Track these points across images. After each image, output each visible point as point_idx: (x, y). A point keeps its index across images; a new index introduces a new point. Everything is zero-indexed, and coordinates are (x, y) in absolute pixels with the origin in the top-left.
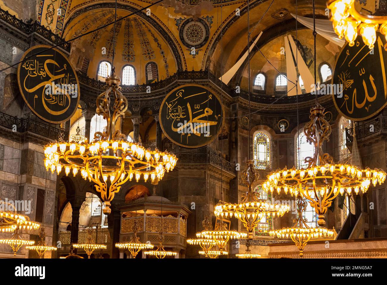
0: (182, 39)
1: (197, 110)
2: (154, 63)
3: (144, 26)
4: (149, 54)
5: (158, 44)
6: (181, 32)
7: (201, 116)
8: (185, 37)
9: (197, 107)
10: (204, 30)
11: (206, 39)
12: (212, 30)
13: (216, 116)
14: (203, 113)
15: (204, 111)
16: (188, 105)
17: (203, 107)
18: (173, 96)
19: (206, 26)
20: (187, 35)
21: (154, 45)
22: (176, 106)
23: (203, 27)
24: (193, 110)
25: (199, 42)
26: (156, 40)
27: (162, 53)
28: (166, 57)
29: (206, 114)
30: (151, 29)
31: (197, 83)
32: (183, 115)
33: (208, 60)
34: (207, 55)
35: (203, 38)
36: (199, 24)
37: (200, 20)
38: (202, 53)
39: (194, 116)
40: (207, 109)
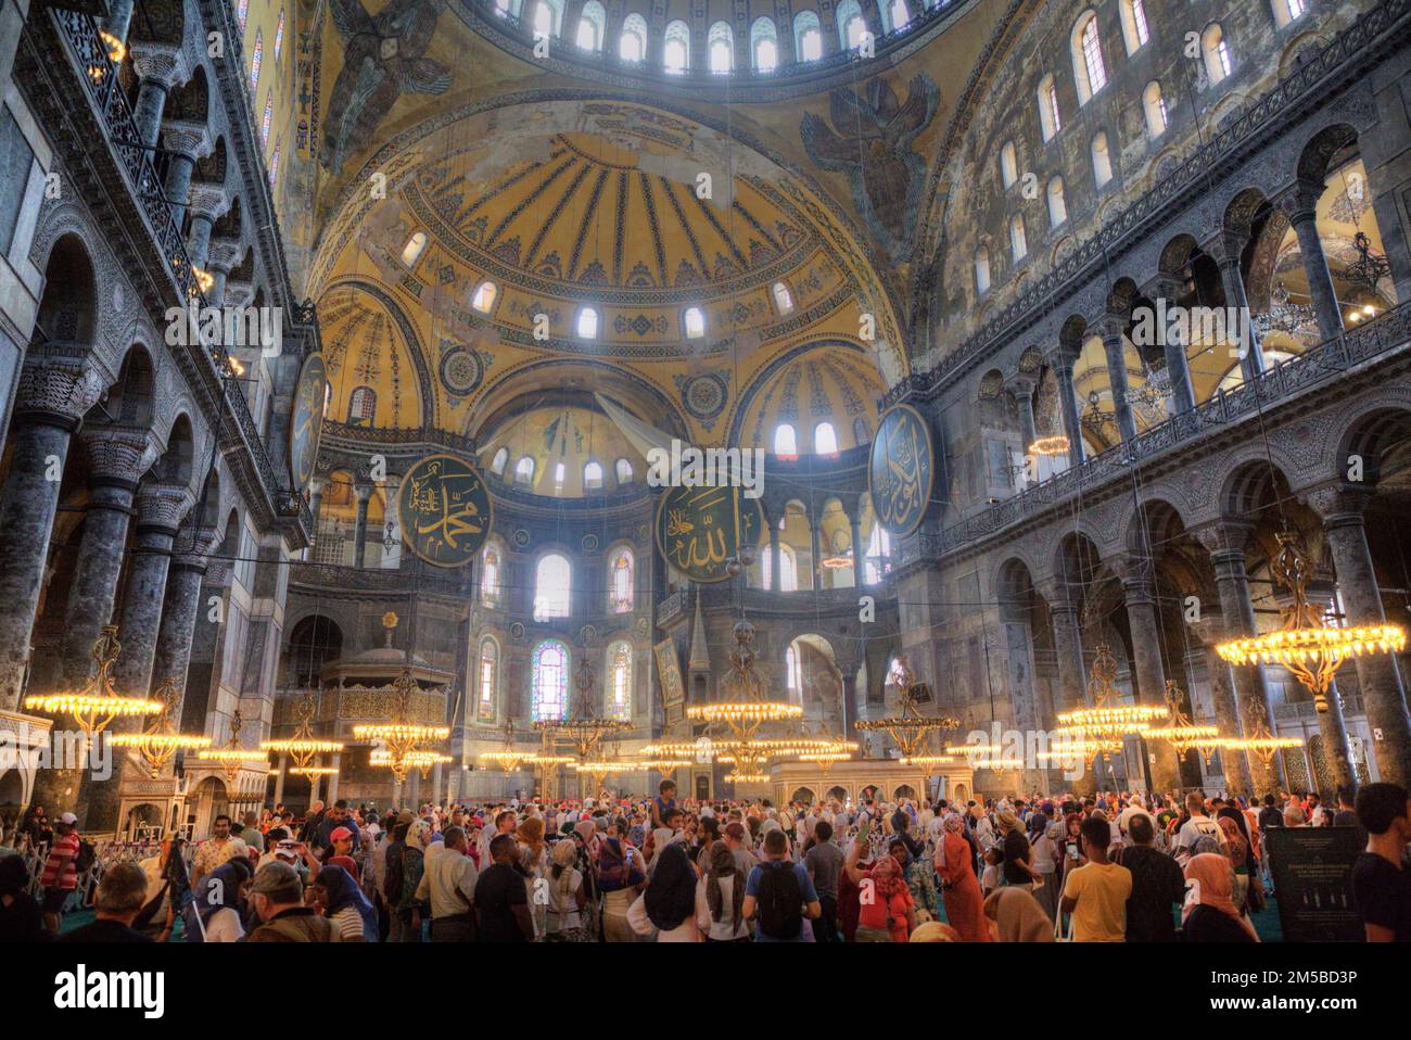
0: (442, 373)
1: (456, 502)
2: (371, 390)
3: (386, 329)
4: (368, 372)
5: (395, 364)
6: (444, 361)
7: (461, 514)
8: (447, 372)
9: (457, 497)
10: (476, 370)
11: (475, 386)
12: (488, 376)
13: (478, 518)
14: (463, 509)
15: (465, 506)
16: (444, 490)
17: (464, 499)
18: (424, 469)
19: (480, 365)
20: (450, 367)
21: (385, 362)
22: (426, 488)
23: (475, 366)
24: (451, 501)
25: (464, 387)
26: (394, 357)
27: (396, 381)
28: (400, 389)
29: (466, 513)
30: (397, 340)
31: (459, 455)
32: (435, 506)
33: (472, 418)
34: (473, 409)
35: (472, 382)
36: (471, 358)
37: (475, 354)
38: (464, 405)
39: (451, 512)
40: (470, 504)
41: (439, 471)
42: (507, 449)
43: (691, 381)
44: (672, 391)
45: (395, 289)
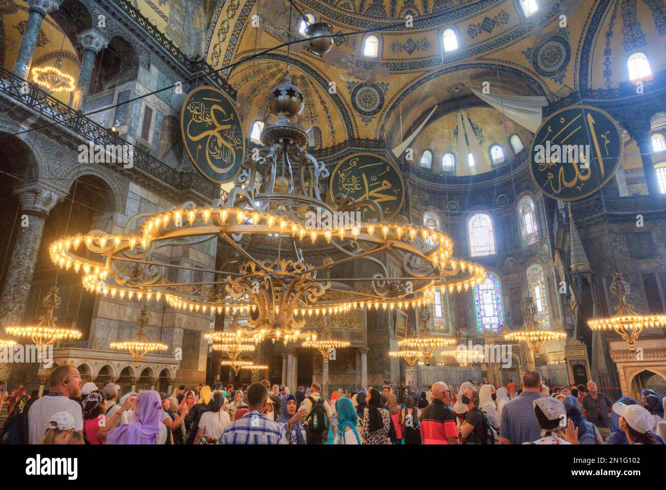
0: (354, 104)
1: (374, 182)
2: (317, 128)
3: (311, 86)
4: (312, 117)
5: (325, 107)
6: (353, 96)
7: (379, 189)
8: (357, 102)
9: (374, 179)
10: (378, 97)
11: (380, 107)
12: (387, 98)
13: (395, 190)
14: (380, 185)
15: (381, 183)
16: (364, 175)
17: (380, 179)
18: (346, 164)
19: (380, 92)
20: (360, 101)
21: (319, 108)
22: (350, 176)
23: (377, 93)
24: (369, 180)
25: (373, 109)
26: (323, 102)
27: (329, 117)
28: (332, 122)
29: (383, 188)
30: (320, 90)
31: (372, 152)
32: (358, 187)
33: (382, 128)
34: (382, 122)
35: (377, 105)
36: (373, 89)
37: (374, 86)
38: (375, 121)
39: (371, 189)
40: (385, 182)
41: (359, 164)
42: (430, 150)
43: (537, 50)
44: (525, 64)
45: (302, 55)
